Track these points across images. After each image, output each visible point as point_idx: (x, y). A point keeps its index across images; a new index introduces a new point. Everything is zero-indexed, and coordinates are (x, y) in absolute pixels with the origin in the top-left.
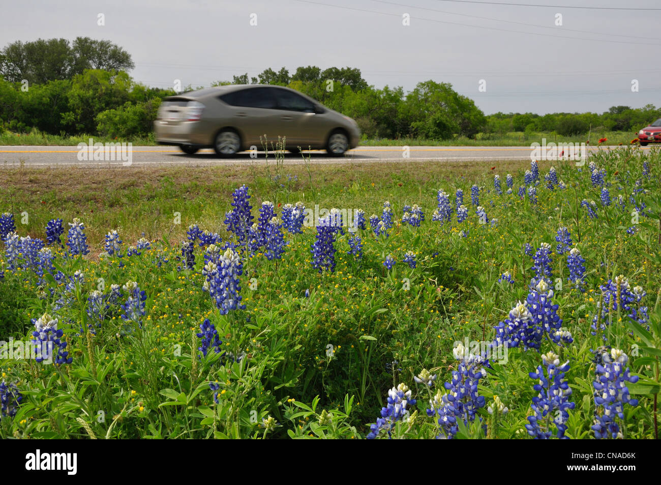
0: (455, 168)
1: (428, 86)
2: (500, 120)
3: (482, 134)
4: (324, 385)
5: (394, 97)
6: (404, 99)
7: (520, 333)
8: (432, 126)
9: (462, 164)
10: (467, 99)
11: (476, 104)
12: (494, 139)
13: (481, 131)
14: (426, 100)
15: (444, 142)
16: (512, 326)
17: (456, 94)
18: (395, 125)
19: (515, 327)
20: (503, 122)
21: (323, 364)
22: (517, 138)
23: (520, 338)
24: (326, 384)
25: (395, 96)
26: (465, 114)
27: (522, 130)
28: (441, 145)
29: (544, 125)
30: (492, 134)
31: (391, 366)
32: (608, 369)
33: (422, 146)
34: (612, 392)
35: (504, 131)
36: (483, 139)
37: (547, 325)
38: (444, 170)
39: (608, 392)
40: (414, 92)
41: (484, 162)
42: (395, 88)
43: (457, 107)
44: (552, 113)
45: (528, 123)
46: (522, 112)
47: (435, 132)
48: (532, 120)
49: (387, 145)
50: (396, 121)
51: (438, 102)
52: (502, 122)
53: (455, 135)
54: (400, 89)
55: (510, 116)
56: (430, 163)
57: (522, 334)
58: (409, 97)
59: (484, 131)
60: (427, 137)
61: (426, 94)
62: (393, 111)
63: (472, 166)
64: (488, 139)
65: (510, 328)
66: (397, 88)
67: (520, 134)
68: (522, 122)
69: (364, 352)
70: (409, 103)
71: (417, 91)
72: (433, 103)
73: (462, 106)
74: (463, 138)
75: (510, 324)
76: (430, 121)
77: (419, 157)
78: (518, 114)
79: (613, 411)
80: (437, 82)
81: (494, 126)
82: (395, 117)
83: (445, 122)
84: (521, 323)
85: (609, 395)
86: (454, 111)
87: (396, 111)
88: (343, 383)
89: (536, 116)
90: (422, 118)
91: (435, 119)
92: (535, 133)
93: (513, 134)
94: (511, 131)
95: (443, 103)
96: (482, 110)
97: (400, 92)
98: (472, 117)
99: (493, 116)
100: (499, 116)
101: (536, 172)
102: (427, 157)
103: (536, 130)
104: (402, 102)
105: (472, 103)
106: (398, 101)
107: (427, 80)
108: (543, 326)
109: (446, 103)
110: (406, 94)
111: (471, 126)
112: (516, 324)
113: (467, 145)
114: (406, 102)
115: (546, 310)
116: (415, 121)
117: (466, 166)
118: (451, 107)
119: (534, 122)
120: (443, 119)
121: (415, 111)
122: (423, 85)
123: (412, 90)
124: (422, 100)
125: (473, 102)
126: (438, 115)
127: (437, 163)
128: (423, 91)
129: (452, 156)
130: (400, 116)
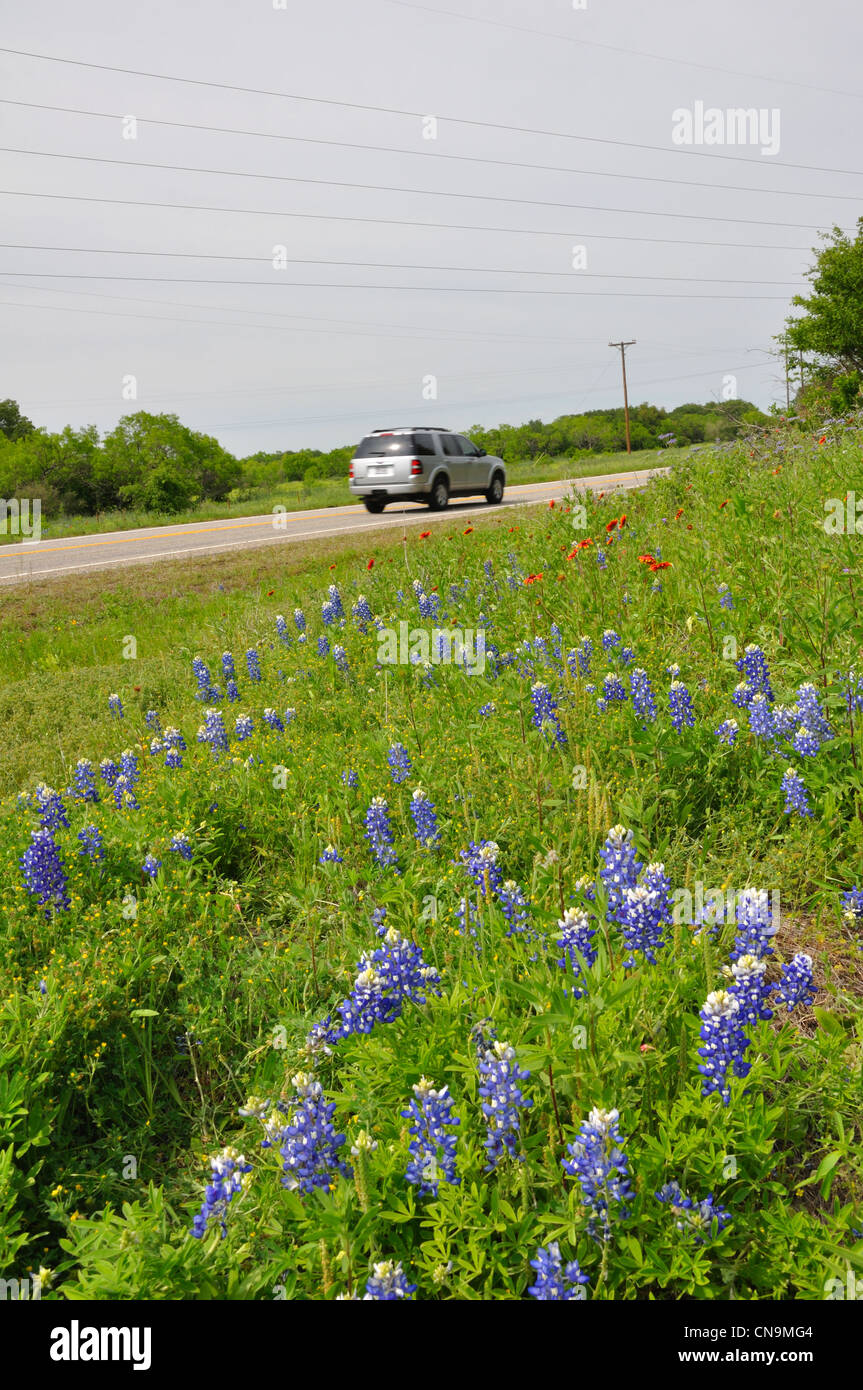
0: (205, 568)
1: (139, 421)
2: (262, 465)
3: (238, 490)
4: (90, 1110)
5: (83, 445)
6: (101, 446)
7: (373, 1008)
8: (155, 490)
9: (214, 559)
10: (206, 437)
11: (221, 445)
12: (257, 498)
13: (235, 487)
14: (139, 445)
15: (178, 517)
16: (361, 1000)
17: (186, 431)
18: (91, 490)
19: (366, 1002)
20: (268, 468)
21: (85, 1079)
22: (292, 494)
23: (373, 1014)
24: (93, 1106)
25: (84, 443)
26: (207, 462)
27: (299, 478)
28: (176, 523)
29: (332, 468)
30: (253, 490)
31: (184, 1041)
32: (494, 1071)
33: (144, 527)
34: (502, 1099)
35: (271, 482)
36: (240, 500)
37: (406, 987)
38: (187, 574)
39: (497, 1099)
40: (116, 433)
41: (249, 552)
42: (82, 429)
43: (191, 452)
44: (340, 446)
45: (307, 466)
46: (296, 449)
47: (161, 499)
48: (312, 460)
49: (84, 534)
50: (92, 484)
51: (159, 447)
52: (266, 468)
53: (194, 498)
54: (92, 429)
55: (278, 457)
56: (163, 564)
57: (377, 1009)
58: (109, 442)
59: (239, 485)
60: (149, 508)
61: (137, 435)
62: (85, 469)
63: (232, 560)
64: (248, 499)
65: (359, 1003)
66: (87, 428)
67: (298, 485)
68: (298, 465)
69: (140, 1029)
70: (111, 452)
71: (120, 431)
72: (151, 449)
73: (200, 449)
74: (208, 504)
75: (358, 997)
76: (150, 482)
77: (143, 553)
78: (289, 453)
79: (506, 1121)
80: (153, 414)
81: (254, 477)
82: (90, 477)
83: (174, 481)
84: (372, 995)
85: (499, 1103)
86: (187, 459)
87: (90, 468)
88: (117, 1094)
89: (317, 454)
90: (135, 476)
91: (157, 478)
92: (321, 482)
93: (287, 486)
94: (282, 482)
95: (168, 447)
96: (231, 453)
97: (92, 434)
98: (218, 467)
99: (250, 458)
100: (261, 458)
101: (338, 603)
102: (156, 551)
103: (320, 476)
104: (99, 450)
105: (214, 444)
106: (91, 449)
107: (136, 410)
108: (402, 989)
109: (172, 447)
110: (103, 437)
111: (217, 480)
112: (367, 997)
113: (217, 517)
114: (106, 451)
115: (402, 968)
116: (126, 484)
117: (222, 562)
118: (181, 453)
119: (315, 464)
120: (173, 476)
121: (121, 465)
122: (130, 420)
123: (112, 429)
124: (132, 444)
125: (216, 442)
126: (161, 470)
127: (175, 563)
128: (131, 431)
129: (196, 545)
130: (99, 476)
